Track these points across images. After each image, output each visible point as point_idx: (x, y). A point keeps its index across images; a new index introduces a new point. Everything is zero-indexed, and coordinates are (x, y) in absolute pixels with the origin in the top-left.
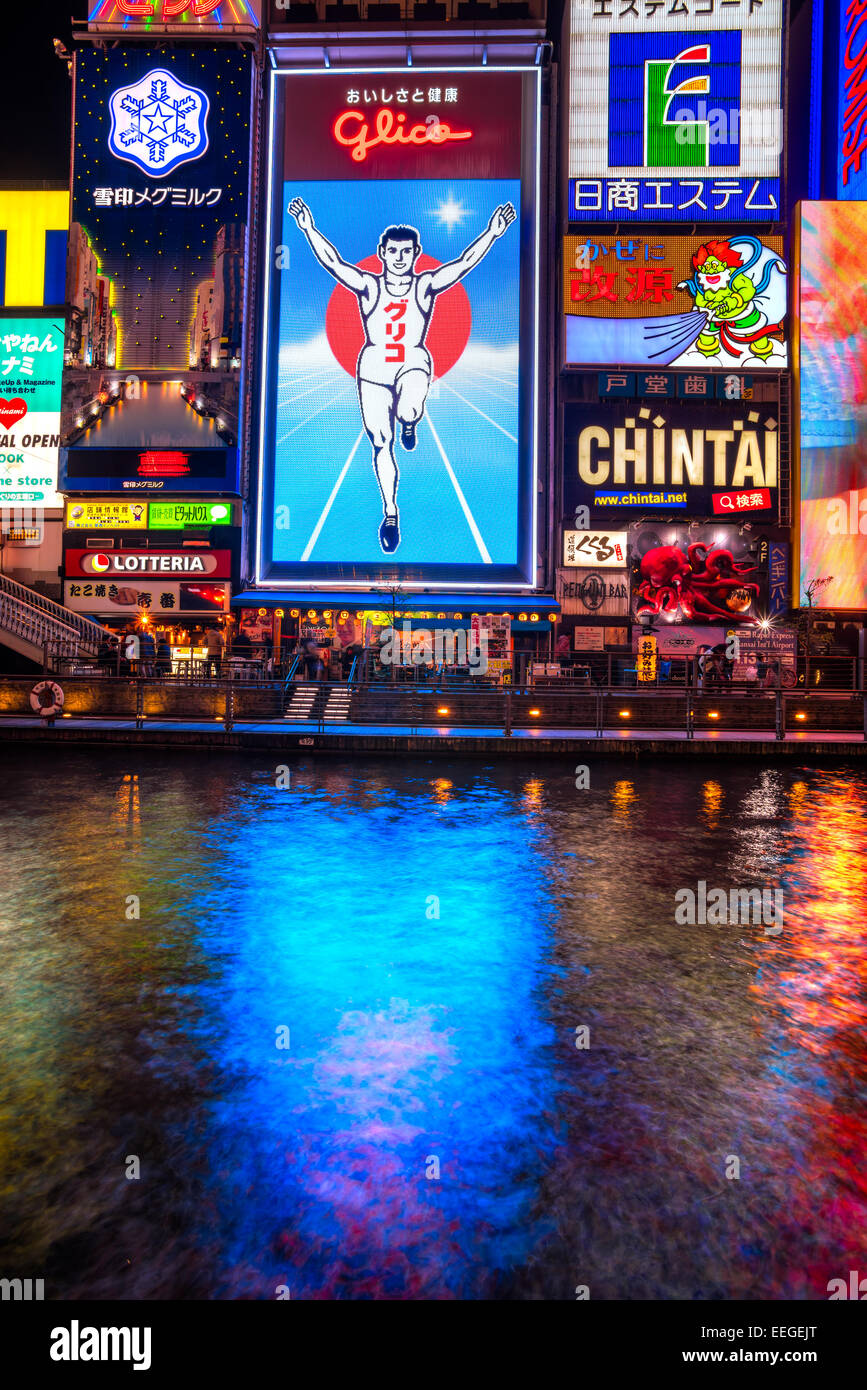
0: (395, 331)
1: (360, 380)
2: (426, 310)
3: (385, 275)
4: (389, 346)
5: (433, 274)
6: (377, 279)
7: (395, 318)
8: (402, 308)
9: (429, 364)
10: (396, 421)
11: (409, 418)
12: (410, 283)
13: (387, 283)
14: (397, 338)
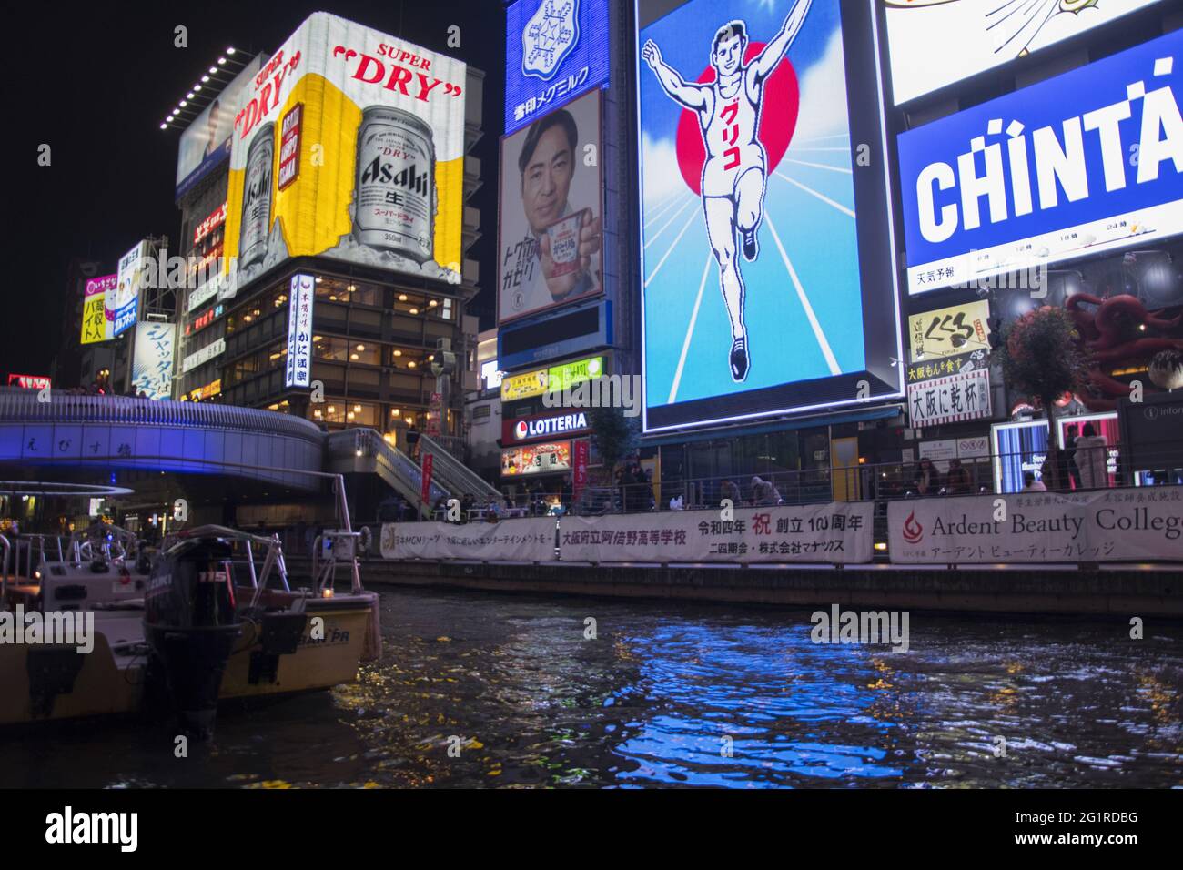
0: (731, 136)
1: (705, 197)
2: (755, 101)
3: (718, 82)
4: (727, 153)
5: (759, 60)
6: (712, 88)
7: (729, 122)
8: (734, 108)
9: (762, 158)
10: (737, 231)
11: (748, 225)
12: (740, 80)
13: (721, 88)
14: (732, 142)
